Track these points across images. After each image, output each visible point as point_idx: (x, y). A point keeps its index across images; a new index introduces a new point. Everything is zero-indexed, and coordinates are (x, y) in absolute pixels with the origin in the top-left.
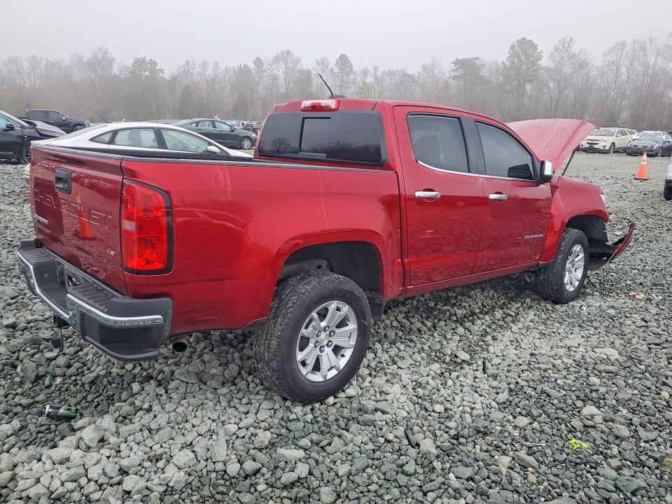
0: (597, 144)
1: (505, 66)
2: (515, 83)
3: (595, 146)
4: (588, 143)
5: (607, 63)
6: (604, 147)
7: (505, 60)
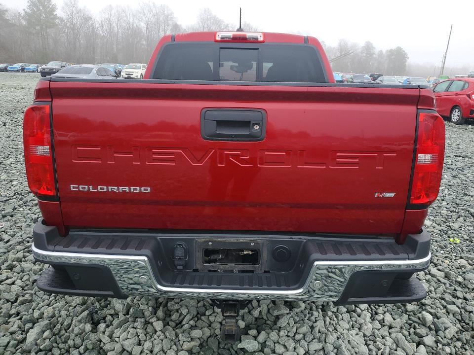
0: (132, 75)
1: (26, 12)
2: (38, 28)
3: (132, 76)
4: (126, 74)
5: (103, 19)
6: (137, 76)
7: (25, 8)
